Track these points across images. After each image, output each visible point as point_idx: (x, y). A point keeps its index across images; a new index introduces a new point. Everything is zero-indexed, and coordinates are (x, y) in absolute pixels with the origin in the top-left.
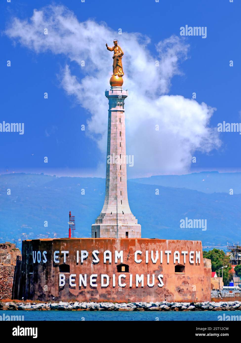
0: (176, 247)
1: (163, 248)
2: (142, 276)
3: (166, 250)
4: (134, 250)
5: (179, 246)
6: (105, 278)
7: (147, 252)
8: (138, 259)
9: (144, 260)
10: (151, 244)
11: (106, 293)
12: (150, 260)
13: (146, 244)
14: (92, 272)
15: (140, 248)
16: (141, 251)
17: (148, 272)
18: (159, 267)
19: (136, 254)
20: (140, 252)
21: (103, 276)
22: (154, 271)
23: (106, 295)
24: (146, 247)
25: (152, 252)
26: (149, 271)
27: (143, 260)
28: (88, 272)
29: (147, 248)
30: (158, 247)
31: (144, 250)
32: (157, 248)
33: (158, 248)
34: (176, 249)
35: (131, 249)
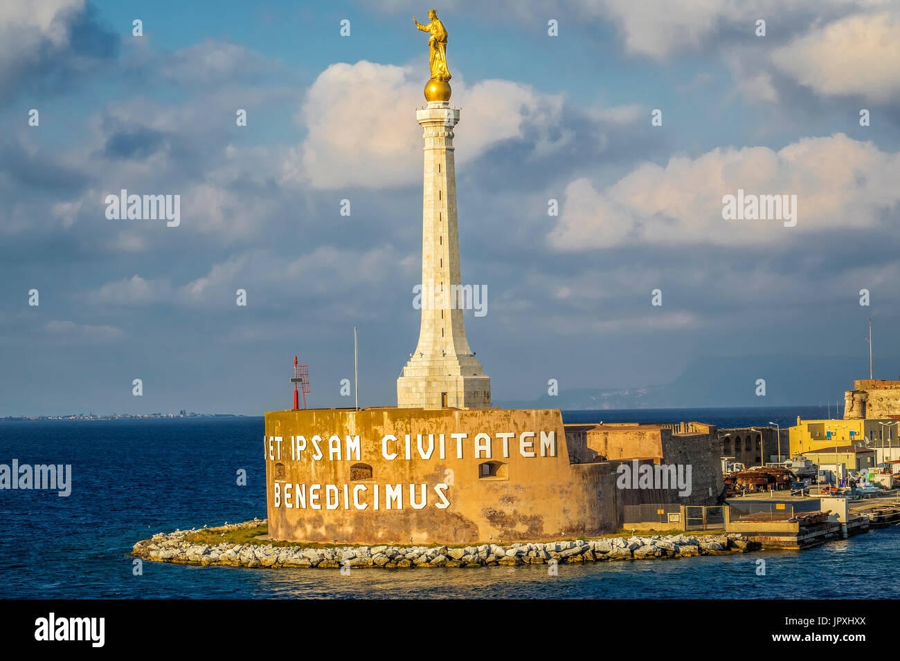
0: (480, 425)
1: (446, 427)
2: (399, 487)
3: (454, 432)
4: (382, 435)
5: (489, 422)
6: (332, 492)
7: (408, 437)
8: (389, 453)
9: (403, 454)
10: (417, 421)
11: (335, 523)
12: (415, 454)
13: (406, 420)
14: (313, 480)
15: (394, 429)
16: (396, 435)
17: (412, 478)
18: (438, 469)
19: (384, 441)
20: (394, 439)
21: (329, 487)
22: (426, 477)
23: (336, 526)
24: (406, 428)
25: (419, 437)
26: (415, 476)
27: (401, 454)
28: (307, 479)
29: (409, 430)
30: (435, 426)
31: (401, 433)
32: (432, 428)
33: (434, 429)
34: (482, 428)
35: (376, 431)
